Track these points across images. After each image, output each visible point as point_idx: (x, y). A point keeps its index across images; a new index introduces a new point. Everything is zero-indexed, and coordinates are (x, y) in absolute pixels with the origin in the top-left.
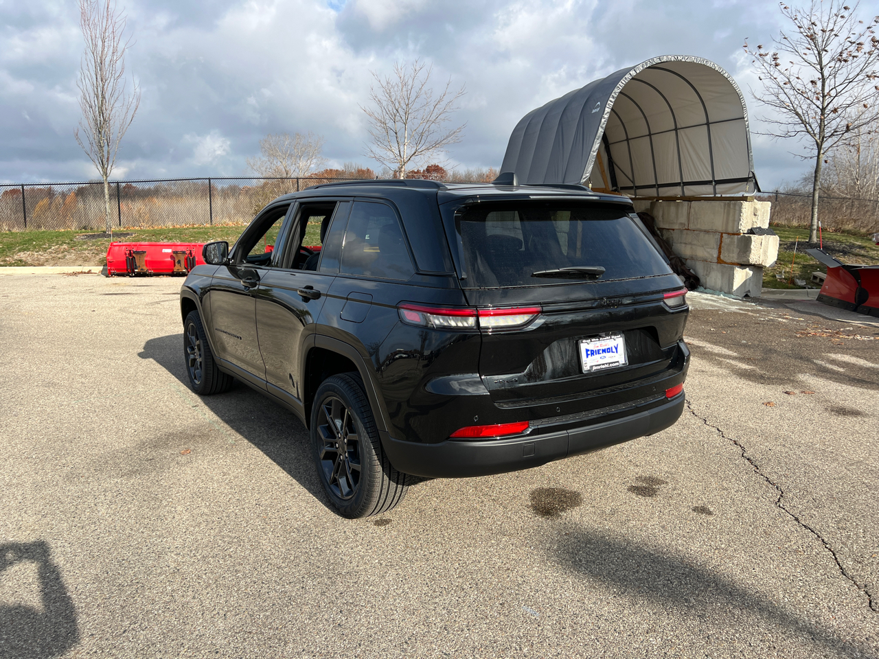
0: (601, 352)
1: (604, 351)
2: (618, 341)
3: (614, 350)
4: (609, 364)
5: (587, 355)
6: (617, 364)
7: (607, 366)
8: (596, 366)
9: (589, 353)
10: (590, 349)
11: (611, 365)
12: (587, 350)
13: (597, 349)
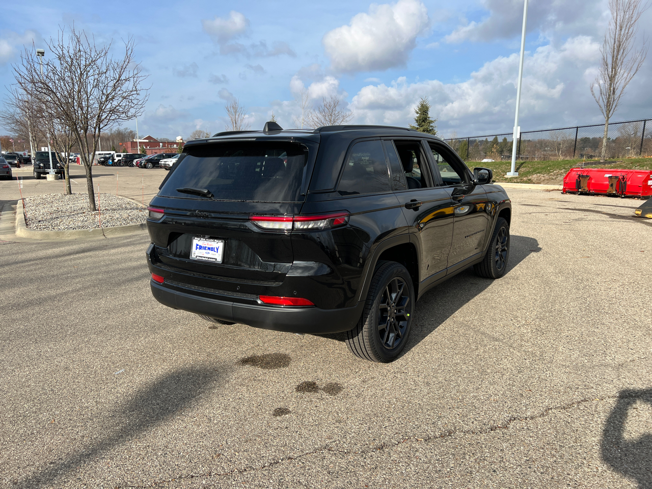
0: (207, 248)
1: (209, 249)
2: (219, 245)
3: (216, 250)
4: (209, 258)
5: (197, 248)
6: (214, 260)
7: (207, 259)
8: (199, 257)
9: (198, 247)
10: (199, 244)
11: (209, 259)
12: (197, 245)
13: (204, 246)
